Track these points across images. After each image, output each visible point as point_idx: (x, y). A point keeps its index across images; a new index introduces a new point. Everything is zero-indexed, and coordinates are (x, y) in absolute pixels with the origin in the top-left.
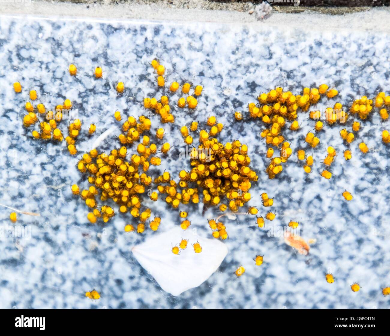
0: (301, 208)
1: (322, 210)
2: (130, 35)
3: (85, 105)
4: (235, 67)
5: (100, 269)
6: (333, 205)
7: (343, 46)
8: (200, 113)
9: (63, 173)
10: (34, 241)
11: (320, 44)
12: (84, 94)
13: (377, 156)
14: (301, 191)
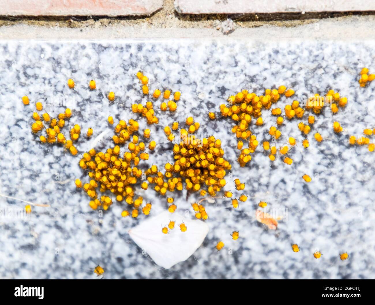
0: (268, 191)
1: (287, 192)
2: (117, 53)
3: (82, 113)
4: (207, 75)
5: (103, 250)
6: (295, 187)
7: (297, 53)
8: (180, 115)
9: (67, 170)
10: (46, 229)
11: (277, 52)
12: (81, 104)
13: (330, 144)
14: (268, 176)
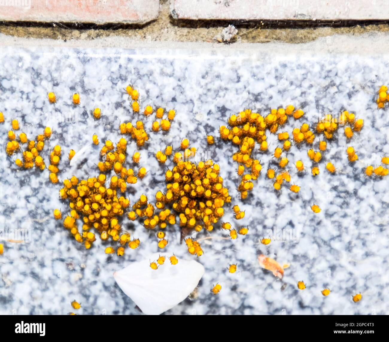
2: (105, 63)
3: (65, 135)
4: (205, 92)
5: (86, 305)
6: (305, 232)
7: (307, 67)
8: (174, 140)
9: (46, 205)
10: (21, 278)
11: (285, 66)
12: (63, 124)
13: (344, 178)
14: (274, 217)
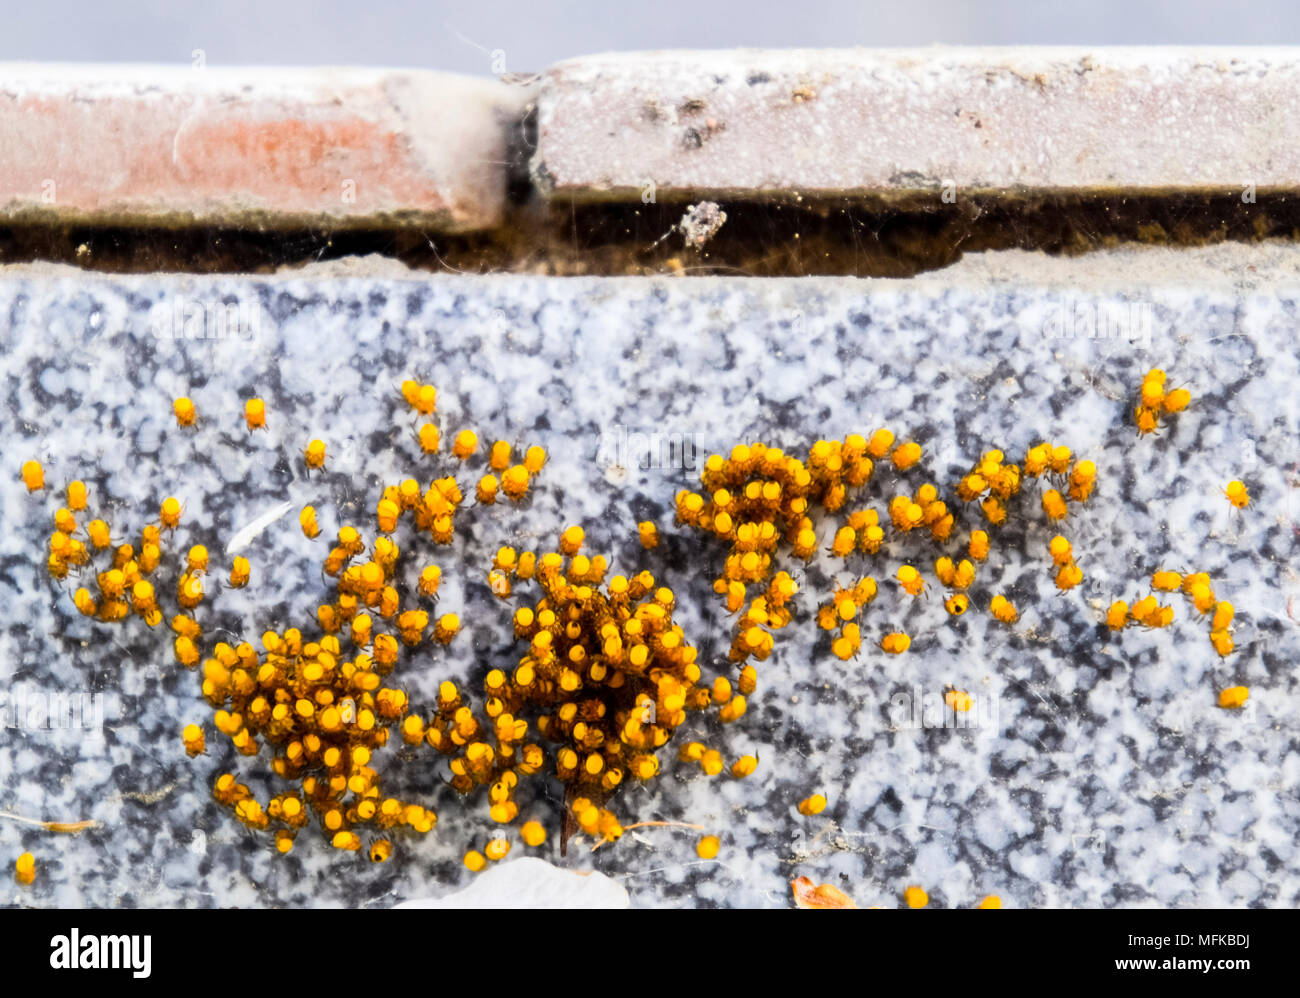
1: (902, 839)
2: (341, 318)
3: (222, 534)
4: (633, 398)
6: (932, 824)
7: (928, 324)
9: (166, 750)
11: (863, 321)
12: (219, 500)
13: (1045, 656)
14: (839, 779)
